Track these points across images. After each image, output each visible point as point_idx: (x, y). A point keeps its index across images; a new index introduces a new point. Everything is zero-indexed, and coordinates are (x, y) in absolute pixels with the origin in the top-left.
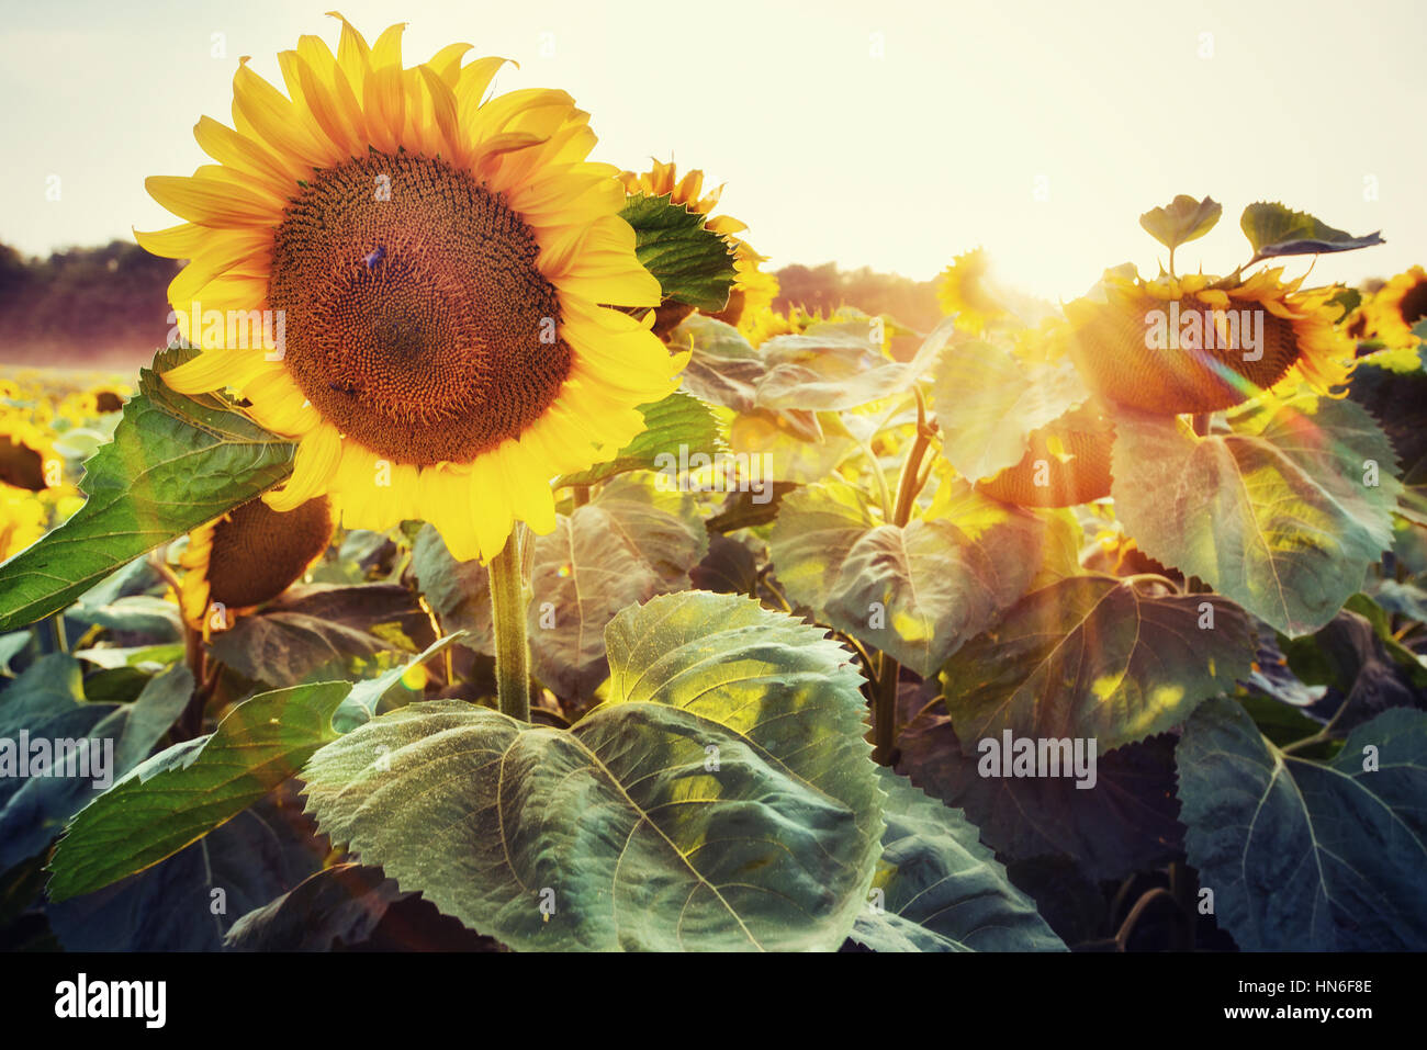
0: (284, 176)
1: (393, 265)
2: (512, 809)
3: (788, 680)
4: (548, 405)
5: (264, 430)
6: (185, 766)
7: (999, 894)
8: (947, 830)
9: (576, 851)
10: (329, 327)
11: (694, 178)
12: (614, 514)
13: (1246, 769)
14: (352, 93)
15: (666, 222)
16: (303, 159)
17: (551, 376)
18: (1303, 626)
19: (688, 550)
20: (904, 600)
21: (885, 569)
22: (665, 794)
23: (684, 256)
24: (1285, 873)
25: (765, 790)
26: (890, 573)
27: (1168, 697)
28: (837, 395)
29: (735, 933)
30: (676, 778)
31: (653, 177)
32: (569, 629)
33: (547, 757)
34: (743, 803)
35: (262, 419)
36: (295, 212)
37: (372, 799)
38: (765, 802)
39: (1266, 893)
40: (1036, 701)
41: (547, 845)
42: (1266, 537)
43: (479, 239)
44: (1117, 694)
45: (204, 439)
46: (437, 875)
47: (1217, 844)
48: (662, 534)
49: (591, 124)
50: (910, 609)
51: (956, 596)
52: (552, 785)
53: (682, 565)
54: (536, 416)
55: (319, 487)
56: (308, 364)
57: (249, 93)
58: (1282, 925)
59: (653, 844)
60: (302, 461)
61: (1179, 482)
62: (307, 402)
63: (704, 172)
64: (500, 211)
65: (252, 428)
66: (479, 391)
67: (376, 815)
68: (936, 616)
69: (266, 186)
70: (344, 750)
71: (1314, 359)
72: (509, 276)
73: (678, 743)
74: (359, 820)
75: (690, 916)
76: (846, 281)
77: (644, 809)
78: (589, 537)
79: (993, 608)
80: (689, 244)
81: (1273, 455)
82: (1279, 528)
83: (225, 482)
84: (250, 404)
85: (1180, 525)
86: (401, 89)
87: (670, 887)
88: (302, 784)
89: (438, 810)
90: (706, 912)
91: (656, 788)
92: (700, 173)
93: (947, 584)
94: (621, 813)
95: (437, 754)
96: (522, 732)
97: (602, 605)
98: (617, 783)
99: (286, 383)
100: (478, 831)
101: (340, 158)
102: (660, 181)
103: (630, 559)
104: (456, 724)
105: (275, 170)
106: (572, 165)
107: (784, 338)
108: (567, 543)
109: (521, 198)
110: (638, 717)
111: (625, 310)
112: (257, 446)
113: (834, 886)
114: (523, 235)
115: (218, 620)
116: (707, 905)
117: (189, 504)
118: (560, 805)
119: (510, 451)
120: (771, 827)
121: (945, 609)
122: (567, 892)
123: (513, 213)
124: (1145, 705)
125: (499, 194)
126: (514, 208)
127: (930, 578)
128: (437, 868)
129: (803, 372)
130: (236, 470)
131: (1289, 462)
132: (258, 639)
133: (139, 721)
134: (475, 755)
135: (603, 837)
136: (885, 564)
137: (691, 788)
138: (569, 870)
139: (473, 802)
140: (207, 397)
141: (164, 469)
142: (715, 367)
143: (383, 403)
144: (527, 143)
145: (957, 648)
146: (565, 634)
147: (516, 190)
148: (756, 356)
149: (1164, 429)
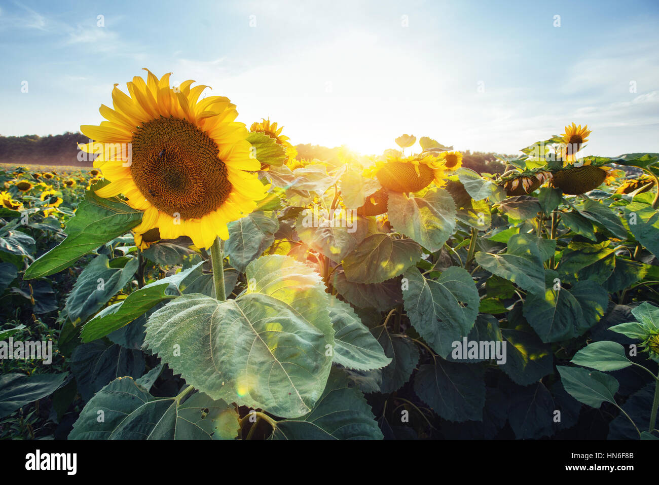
0: (131, 125)
1: (169, 156)
2: (214, 337)
3: (303, 287)
4: (225, 200)
5: (132, 209)
6: (115, 313)
7: (360, 329)
8: (346, 311)
9: (233, 356)
10: (149, 177)
11: (275, 124)
12: (253, 218)
13: (418, 284)
14: (153, 97)
15: (263, 141)
16: (137, 119)
17: (225, 192)
18: (434, 249)
19: (274, 228)
20: (333, 242)
21: (327, 234)
22: (264, 328)
23: (269, 151)
24: (427, 310)
25: (296, 329)
26: (328, 235)
27: (400, 267)
28: (315, 186)
29: (287, 382)
30: (268, 323)
31: (263, 124)
32: (240, 252)
33: (226, 317)
34: (289, 334)
35: (132, 205)
36: (136, 137)
37: (167, 335)
38: (296, 333)
39: (422, 315)
40: (366, 267)
41: (224, 354)
42: (425, 225)
43: (198, 147)
44: (387, 265)
45: (110, 213)
46: (187, 366)
47: (411, 304)
48: (266, 223)
49: (237, 109)
50: (334, 245)
51: (346, 241)
52: (227, 328)
53: (272, 232)
54: (221, 204)
55: (152, 226)
56: (143, 188)
57: (117, 97)
58: (426, 323)
59: (261, 346)
60: (145, 218)
61: (404, 210)
62: (146, 200)
63: (278, 123)
64: (206, 138)
65: (128, 208)
66: (201, 197)
67: (168, 342)
68: (341, 247)
69: (125, 128)
70: (161, 314)
71: (438, 179)
72: (208, 160)
73: (269, 310)
74: (162, 344)
75: (272, 376)
76: (313, 148)
77: (258, 332)
78: (246, 224)
79: (356, 244)
80: (270, 148)
81: (427, 204)
82: (428, 222)
83: (118, 227)
84: (128, 199)
85: (404, 223)
86: (170, 95)
87: (266, 364)
88: (145, 328)
89: (189, 338)
90: (278, 374)
91: (261, 325)
92: (276, 123)
93: (344, 237)
94: (250, 336)
95: (190, 317)
96: (219, 305)
97: (250, 244)
98: (249, 322)
99: (138, 193)
100: (203, 345)
101: (151, 119)
102: (265, 125)
103: (257, 231)
104: (197, 304)
105: (127, 122)
106: (229, 123)
107: (300, 169)
108: (240, 226)
109: (213, 133)
110: (256, 300)
111: (248, 171)
112: (129, 215)
113: (319, 362)
114: (213, 146)
115: (145, 246)
116: (278, 370)
117: (106, 234)
118: (229, 337)
119: (213, 215)
120: (298, 343)
121: (343, 245)
122: (230, 374)
123: (210, 139)
124: (394, 268)
125: (205, 132)
126: (210, 137)
127: (339, 236)
128: (187, 363)
129: (305, 179)
130: (122, 223)
131: (430, 205)
132: (156, 251)
133: (124, 274)
134: (203, 316)
135: (244, 348)
136: (327, 232)
137: (272, 326)
138: (231, 365)
139: (202, 333)
140: (113, 198)
141: (96, 224)
142: (281, 177)
143: (169, 201)
144: (212, 115)
145: (347, 255)
146: (240, 253)
147: (210, 131)
148: (292, 174)
149: (400, 196)
